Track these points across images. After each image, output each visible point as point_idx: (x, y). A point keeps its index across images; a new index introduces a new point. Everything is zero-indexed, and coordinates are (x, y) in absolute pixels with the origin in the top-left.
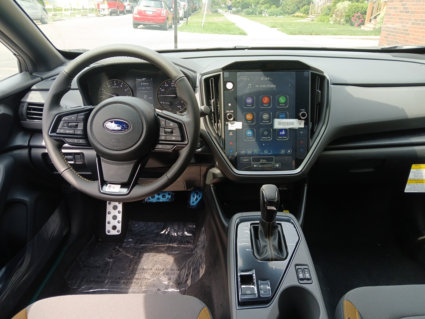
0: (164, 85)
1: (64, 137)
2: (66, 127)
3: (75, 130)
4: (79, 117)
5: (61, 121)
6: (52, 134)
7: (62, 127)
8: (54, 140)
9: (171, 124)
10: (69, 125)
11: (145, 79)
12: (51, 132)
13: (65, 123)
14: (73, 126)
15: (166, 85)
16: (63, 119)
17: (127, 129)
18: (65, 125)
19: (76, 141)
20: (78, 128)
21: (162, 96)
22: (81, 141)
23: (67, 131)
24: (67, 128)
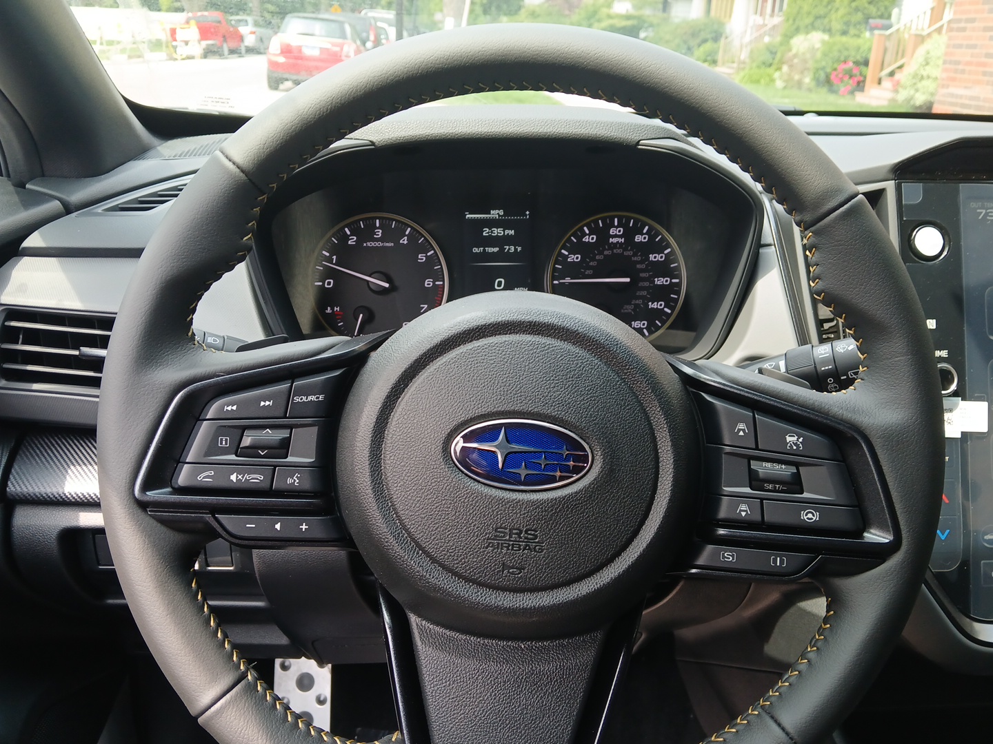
0: (580, 238)
1: (215, 510)
2: (225, 451)
3: (275, 467)
4: (297, 399)
5: (199, 419)
6: (153, 495)
7: (207, 454)
8: (163, 529)
9: (789, 439)
10: (247, 441)
11: (501, 212)
12: (147, 486)
13: (221, 431)
14: (263, 448)
15: (586, 239)
16: (211, 412)
17: (577, 470)
18: (224, 442)
19: (278, 526)
20: (290, 459)
21: (568, 280)
22: (304, 527)
23: (233, 477)
24: (233, 457)
